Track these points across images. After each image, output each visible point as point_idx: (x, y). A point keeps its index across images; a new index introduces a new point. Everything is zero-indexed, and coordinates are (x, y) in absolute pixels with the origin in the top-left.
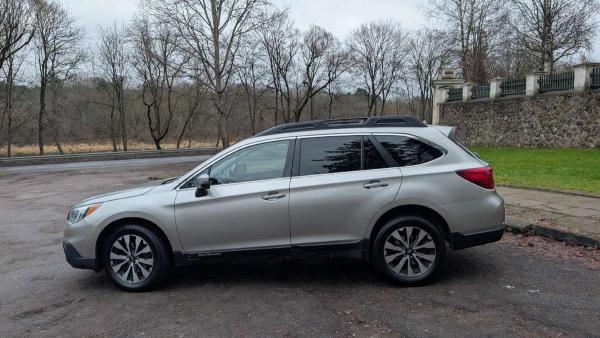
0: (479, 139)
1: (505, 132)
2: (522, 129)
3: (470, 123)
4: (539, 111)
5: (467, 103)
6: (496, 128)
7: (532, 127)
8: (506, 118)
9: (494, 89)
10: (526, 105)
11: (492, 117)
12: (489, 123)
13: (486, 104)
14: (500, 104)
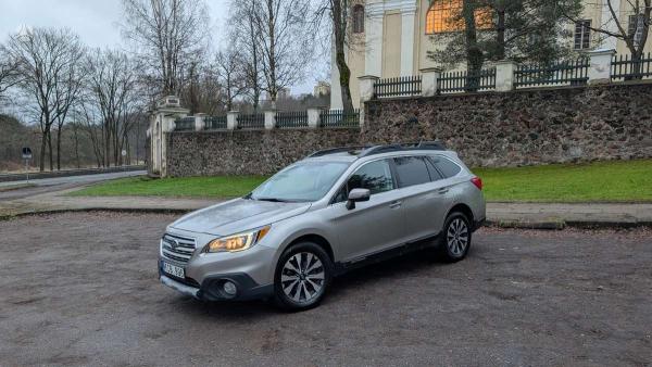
0: (218, 169)
1: (247, 162)
2: (264, 158)
3: (207, 153)
4: (279, 143)
5: (201, 133)
6: (237, 158)
7: (273, 156)
8: (247, 149)
9: (231, 122)
10: (267, 138)
11: (233, 148)
12: (229, 153)
13: (224, 134)
14: (239, 135)
